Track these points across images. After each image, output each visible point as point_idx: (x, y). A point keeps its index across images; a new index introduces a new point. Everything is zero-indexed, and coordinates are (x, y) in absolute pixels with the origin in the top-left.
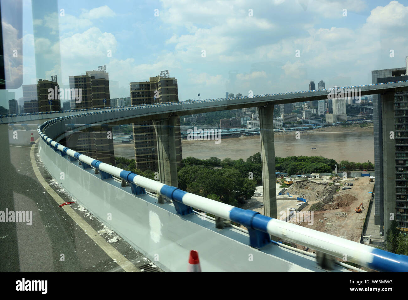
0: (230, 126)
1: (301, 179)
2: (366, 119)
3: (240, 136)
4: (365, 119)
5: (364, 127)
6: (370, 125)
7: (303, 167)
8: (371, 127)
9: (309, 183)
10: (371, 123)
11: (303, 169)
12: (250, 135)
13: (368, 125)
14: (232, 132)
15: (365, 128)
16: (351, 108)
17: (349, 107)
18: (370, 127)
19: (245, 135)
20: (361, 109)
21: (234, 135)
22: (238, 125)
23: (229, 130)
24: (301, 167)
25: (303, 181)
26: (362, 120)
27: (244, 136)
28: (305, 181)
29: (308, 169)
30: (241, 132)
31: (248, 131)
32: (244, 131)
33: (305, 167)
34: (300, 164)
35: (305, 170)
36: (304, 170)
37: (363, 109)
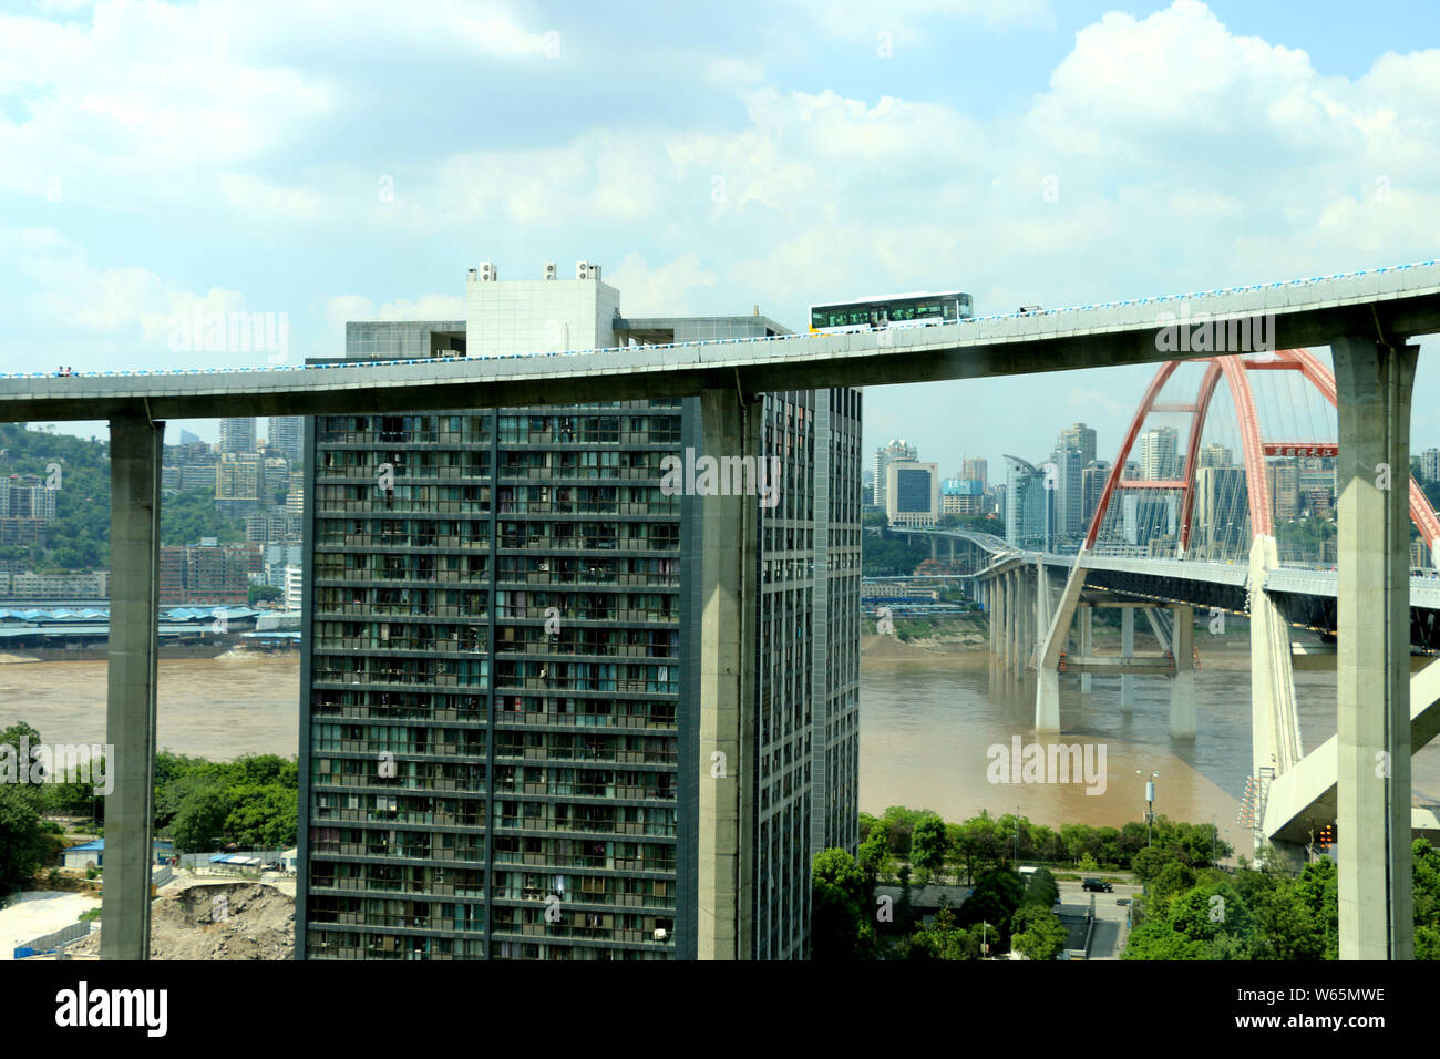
0: (182, 591)
1: (227, 872)
2: (942, 600)
3: (223, 650)
4: (934, 595)
5: (917, 638)
6: (950, 629)
7: (267, 811)
8: (955, 640)
9: (261, 895)
10: (955, 622)
11: (264, 823)
12: (282, 648)
13: (941, 629)
14: (179, 623)
15: (921, 643)
16: (888, 535)
17: (873, 529)
18: (948, 638)
19: (254, 646)
20: (933, 546)
21: (188, 643)
22: (230, 586)
23: (171, 613)
24: (251, 814)
25: (233, 888)
26: (921, 601)
27: (249, 649)
28: (244, 886)
29: (288, 825)
30: (237, 625)
31: (275, 625)
32: (252, 620)
33: (273, 815)
34: (260, 796)
35: (277, 826)
36: (269, 827)
37: (943, 543)
